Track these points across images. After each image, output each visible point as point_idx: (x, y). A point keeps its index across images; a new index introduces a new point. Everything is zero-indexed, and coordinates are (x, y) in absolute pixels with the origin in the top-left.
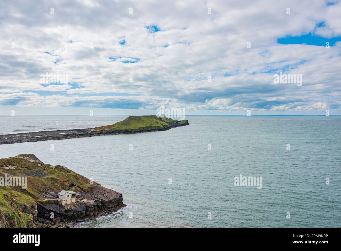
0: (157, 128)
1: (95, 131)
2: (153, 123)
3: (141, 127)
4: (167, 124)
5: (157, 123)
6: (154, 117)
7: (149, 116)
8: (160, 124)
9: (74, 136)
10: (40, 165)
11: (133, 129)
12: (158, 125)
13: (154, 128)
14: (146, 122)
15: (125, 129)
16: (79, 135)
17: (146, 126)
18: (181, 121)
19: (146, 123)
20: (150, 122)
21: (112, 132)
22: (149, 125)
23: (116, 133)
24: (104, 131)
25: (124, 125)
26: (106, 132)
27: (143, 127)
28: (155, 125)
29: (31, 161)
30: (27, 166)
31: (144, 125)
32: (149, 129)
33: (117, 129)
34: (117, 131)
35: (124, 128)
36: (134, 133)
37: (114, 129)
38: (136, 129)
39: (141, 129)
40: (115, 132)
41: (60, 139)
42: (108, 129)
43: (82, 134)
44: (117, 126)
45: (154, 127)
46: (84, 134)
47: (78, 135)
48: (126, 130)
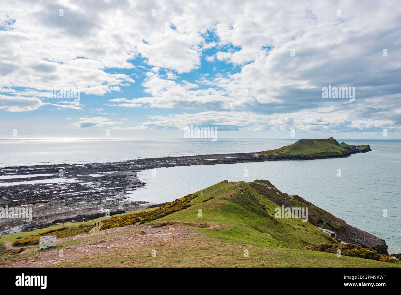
0: (334, 154)
1: (263, 156)
2: (329, 148)
3: (315, 153)
4: (345, 150)
5: (334, 148)
6: (328, 141)
7: (323, 140)
8: (338, 150)
9: (243, 160)
10: (278, 194)
11: (305, 155)
12: (335, 151)
13: (330, 154)
14: (319, 146)
15: (296, 155)
16: (248, 159)
17: (320, 152)
18: (360, 146)
19: (320, 148)
20: (325, 147)
21: (281, 157)
22: (324, 150)
23: (286, 159)
24: (273, 156)
25: (294, 149)
26: (275, 157)
27: (318, 152)
28: (332, 151)
29: (268, 188)
30: (267, 193)
31: (318, 151)
32: (325, 156)
33: (287, 154)
34: (288, 156)
35: (295, 153)
36: (307, 160)
37: (284, 154)
38: (309, 155)
39: (315, 155)
40: (285, 157)
41: (230, 163)
42: (277, 154)
43: (251, 159)
44: (287, 150)
45: (331, 152)
46: (252, 159)
47: (246, 160)
48: (298, 156)
